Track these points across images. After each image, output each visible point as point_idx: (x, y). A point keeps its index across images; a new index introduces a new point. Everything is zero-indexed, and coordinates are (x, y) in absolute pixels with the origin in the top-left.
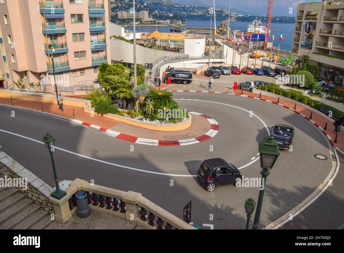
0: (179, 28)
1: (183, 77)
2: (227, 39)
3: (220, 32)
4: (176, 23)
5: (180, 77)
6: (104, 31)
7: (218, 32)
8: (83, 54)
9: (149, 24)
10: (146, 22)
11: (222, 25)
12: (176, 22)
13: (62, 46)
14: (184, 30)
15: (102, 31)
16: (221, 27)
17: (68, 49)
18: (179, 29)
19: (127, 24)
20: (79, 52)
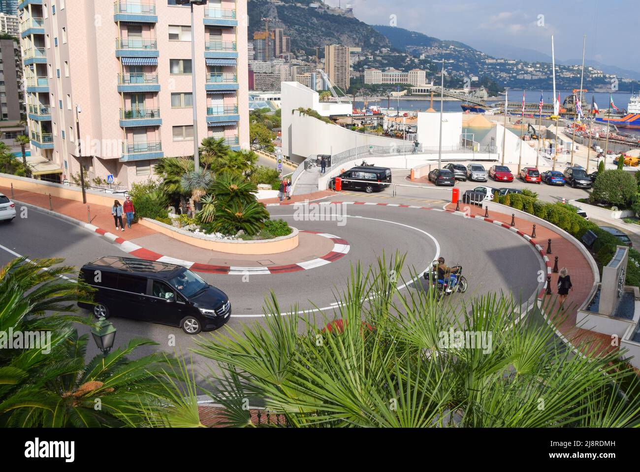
0: (480, 103)
1: (366, 178)
2: (577, 126)
3: (568, 113)
4: (474, 93)
5: (361, 178)
6: (235, 91)
7: (563, 113)
8: (190, 130)
9: (426, 96)
10: (419, 92)
11: (573, 98)
12: (475, 91)
13: (152, 115)
14: (490, 107)
15: (232, 91)
16: (569, 103)
17: (161, 120)
18: (481, 105)
19: (382, 95)
20: (182, 126)
